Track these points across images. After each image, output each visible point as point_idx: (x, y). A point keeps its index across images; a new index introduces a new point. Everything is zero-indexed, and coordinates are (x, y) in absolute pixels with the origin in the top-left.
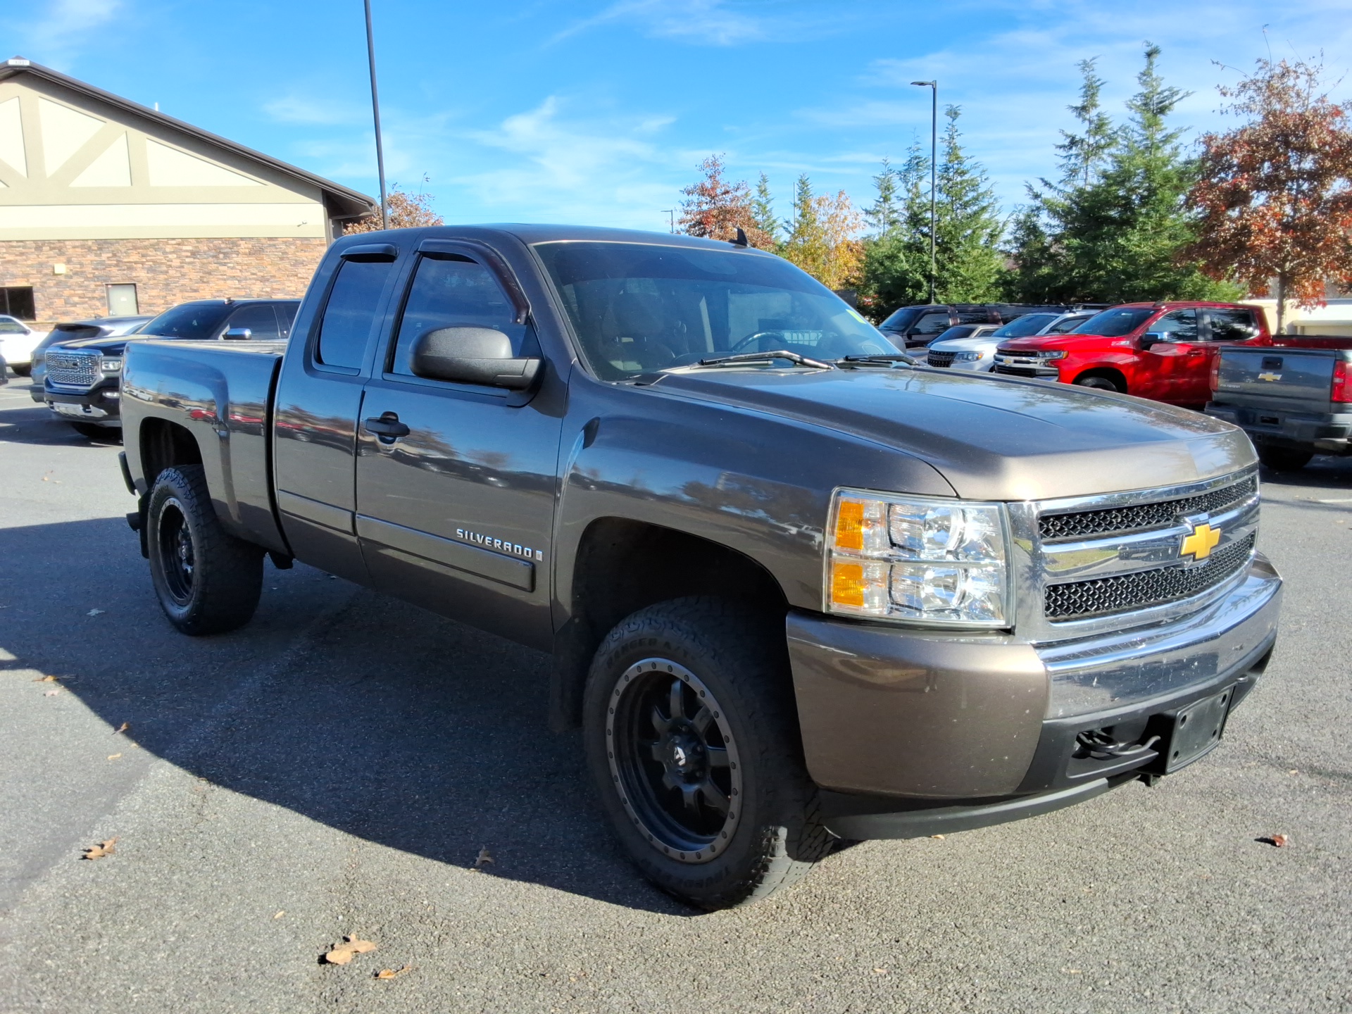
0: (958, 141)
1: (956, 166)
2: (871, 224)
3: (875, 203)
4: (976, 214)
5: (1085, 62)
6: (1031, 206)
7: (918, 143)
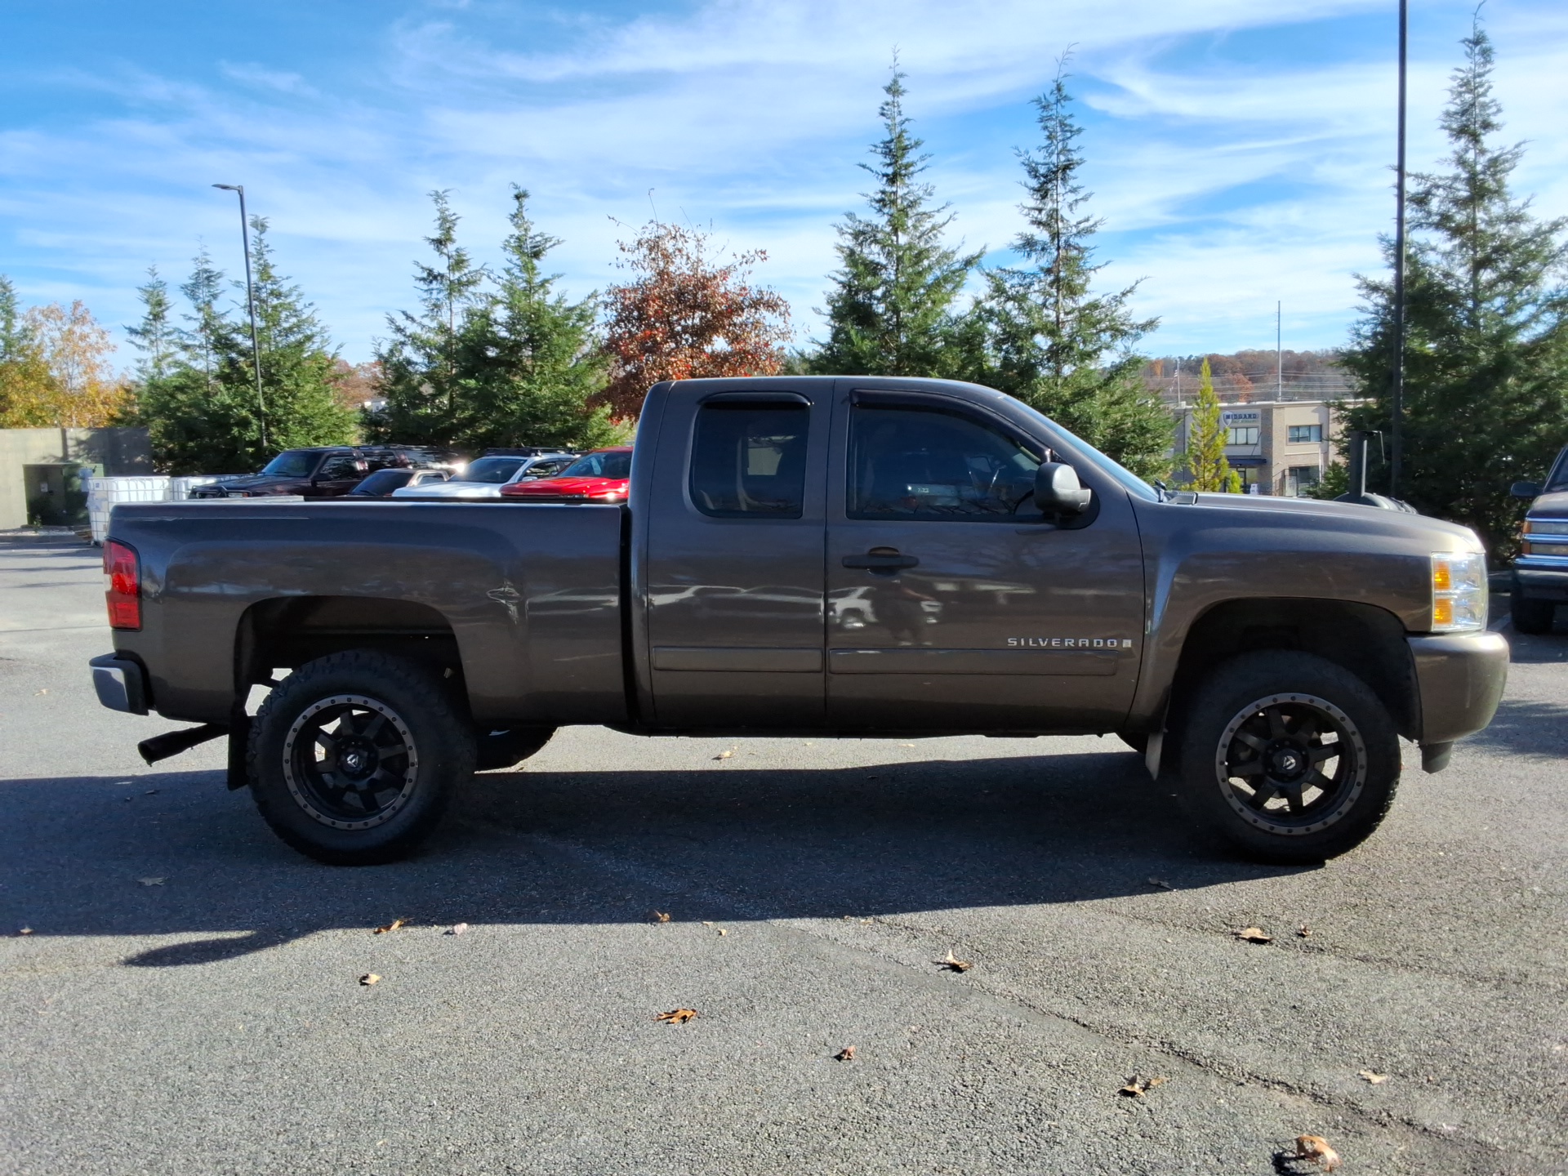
0: (270, 258)
1: (269, 286)
2: (139, 347)
3: (143, 321)
4: (300, 344)
5: (437, 192)
6: (393, 340)
7: (206, 254)
